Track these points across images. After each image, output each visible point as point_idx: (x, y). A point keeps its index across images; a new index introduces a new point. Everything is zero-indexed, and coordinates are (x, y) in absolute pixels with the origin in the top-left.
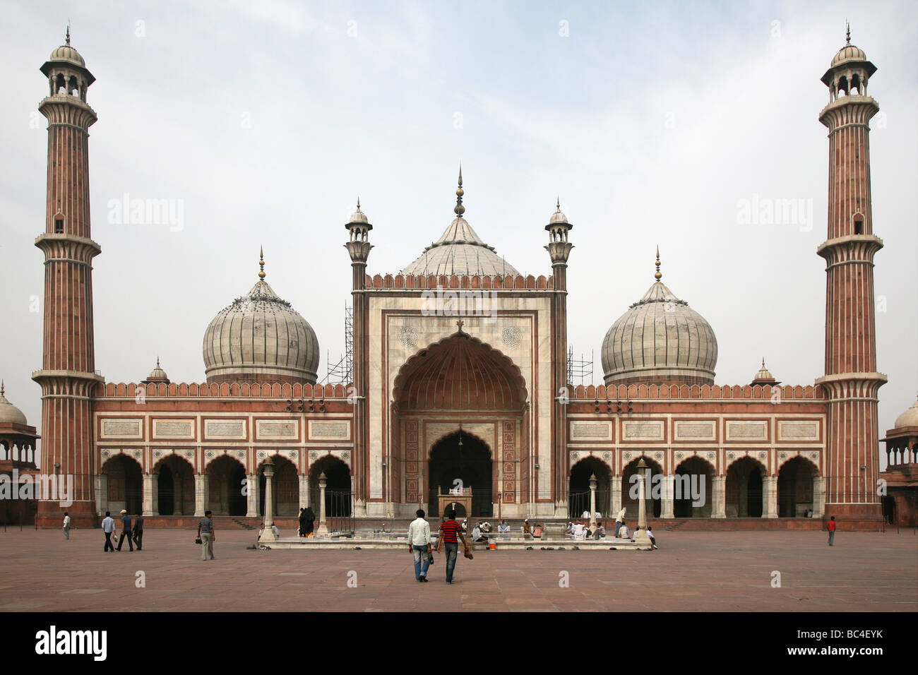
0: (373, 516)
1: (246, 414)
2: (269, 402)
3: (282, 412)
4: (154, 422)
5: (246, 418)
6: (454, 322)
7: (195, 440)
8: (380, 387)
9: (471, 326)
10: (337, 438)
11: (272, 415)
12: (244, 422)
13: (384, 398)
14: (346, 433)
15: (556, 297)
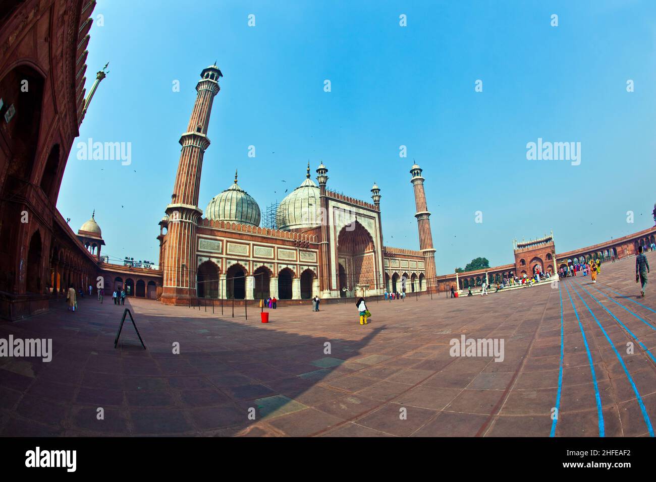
0: (333, 298)
1: (274, 245)
3: (290, 246)
4: (228, 244)
5: (274, 247)
7: (249, 257)
8: (334, 239)
9: (360, 219)
10: (311, 261)
11: (285, 247)
12: (273, 249)
13: (336, 244)
14: (314, 258)
15: (379, 214)
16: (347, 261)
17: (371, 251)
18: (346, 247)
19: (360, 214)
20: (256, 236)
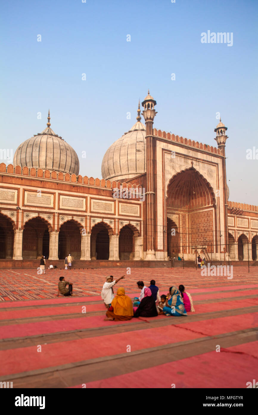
0: (159, 260)
1: (86, 195)
2: (99, 189)
3: (106, 196)
4: (26, 193)
5: (86, 198)
6: (190, 161)
7: (54, 208)
8: (162, 189)
9: (196, 165)
10: (133, 215)
11: (100, 197)
12: (84, 200)
13: (164, 195)
14: (137, 212)
15: (223, 159)
16: (181, 217)
17: (210, 205)
18: (181, 201)
19: (197, 159)
20: (63, 184)
